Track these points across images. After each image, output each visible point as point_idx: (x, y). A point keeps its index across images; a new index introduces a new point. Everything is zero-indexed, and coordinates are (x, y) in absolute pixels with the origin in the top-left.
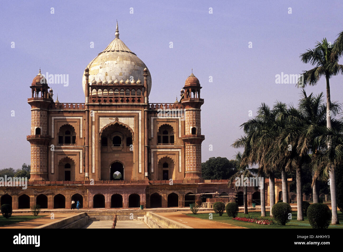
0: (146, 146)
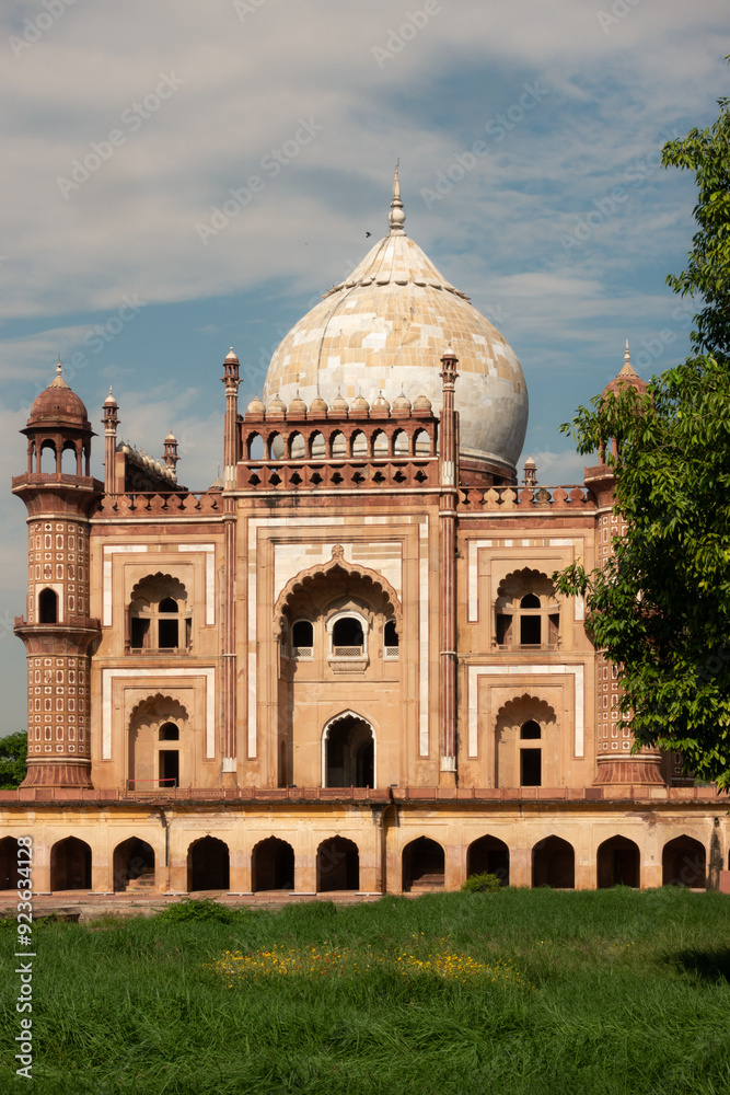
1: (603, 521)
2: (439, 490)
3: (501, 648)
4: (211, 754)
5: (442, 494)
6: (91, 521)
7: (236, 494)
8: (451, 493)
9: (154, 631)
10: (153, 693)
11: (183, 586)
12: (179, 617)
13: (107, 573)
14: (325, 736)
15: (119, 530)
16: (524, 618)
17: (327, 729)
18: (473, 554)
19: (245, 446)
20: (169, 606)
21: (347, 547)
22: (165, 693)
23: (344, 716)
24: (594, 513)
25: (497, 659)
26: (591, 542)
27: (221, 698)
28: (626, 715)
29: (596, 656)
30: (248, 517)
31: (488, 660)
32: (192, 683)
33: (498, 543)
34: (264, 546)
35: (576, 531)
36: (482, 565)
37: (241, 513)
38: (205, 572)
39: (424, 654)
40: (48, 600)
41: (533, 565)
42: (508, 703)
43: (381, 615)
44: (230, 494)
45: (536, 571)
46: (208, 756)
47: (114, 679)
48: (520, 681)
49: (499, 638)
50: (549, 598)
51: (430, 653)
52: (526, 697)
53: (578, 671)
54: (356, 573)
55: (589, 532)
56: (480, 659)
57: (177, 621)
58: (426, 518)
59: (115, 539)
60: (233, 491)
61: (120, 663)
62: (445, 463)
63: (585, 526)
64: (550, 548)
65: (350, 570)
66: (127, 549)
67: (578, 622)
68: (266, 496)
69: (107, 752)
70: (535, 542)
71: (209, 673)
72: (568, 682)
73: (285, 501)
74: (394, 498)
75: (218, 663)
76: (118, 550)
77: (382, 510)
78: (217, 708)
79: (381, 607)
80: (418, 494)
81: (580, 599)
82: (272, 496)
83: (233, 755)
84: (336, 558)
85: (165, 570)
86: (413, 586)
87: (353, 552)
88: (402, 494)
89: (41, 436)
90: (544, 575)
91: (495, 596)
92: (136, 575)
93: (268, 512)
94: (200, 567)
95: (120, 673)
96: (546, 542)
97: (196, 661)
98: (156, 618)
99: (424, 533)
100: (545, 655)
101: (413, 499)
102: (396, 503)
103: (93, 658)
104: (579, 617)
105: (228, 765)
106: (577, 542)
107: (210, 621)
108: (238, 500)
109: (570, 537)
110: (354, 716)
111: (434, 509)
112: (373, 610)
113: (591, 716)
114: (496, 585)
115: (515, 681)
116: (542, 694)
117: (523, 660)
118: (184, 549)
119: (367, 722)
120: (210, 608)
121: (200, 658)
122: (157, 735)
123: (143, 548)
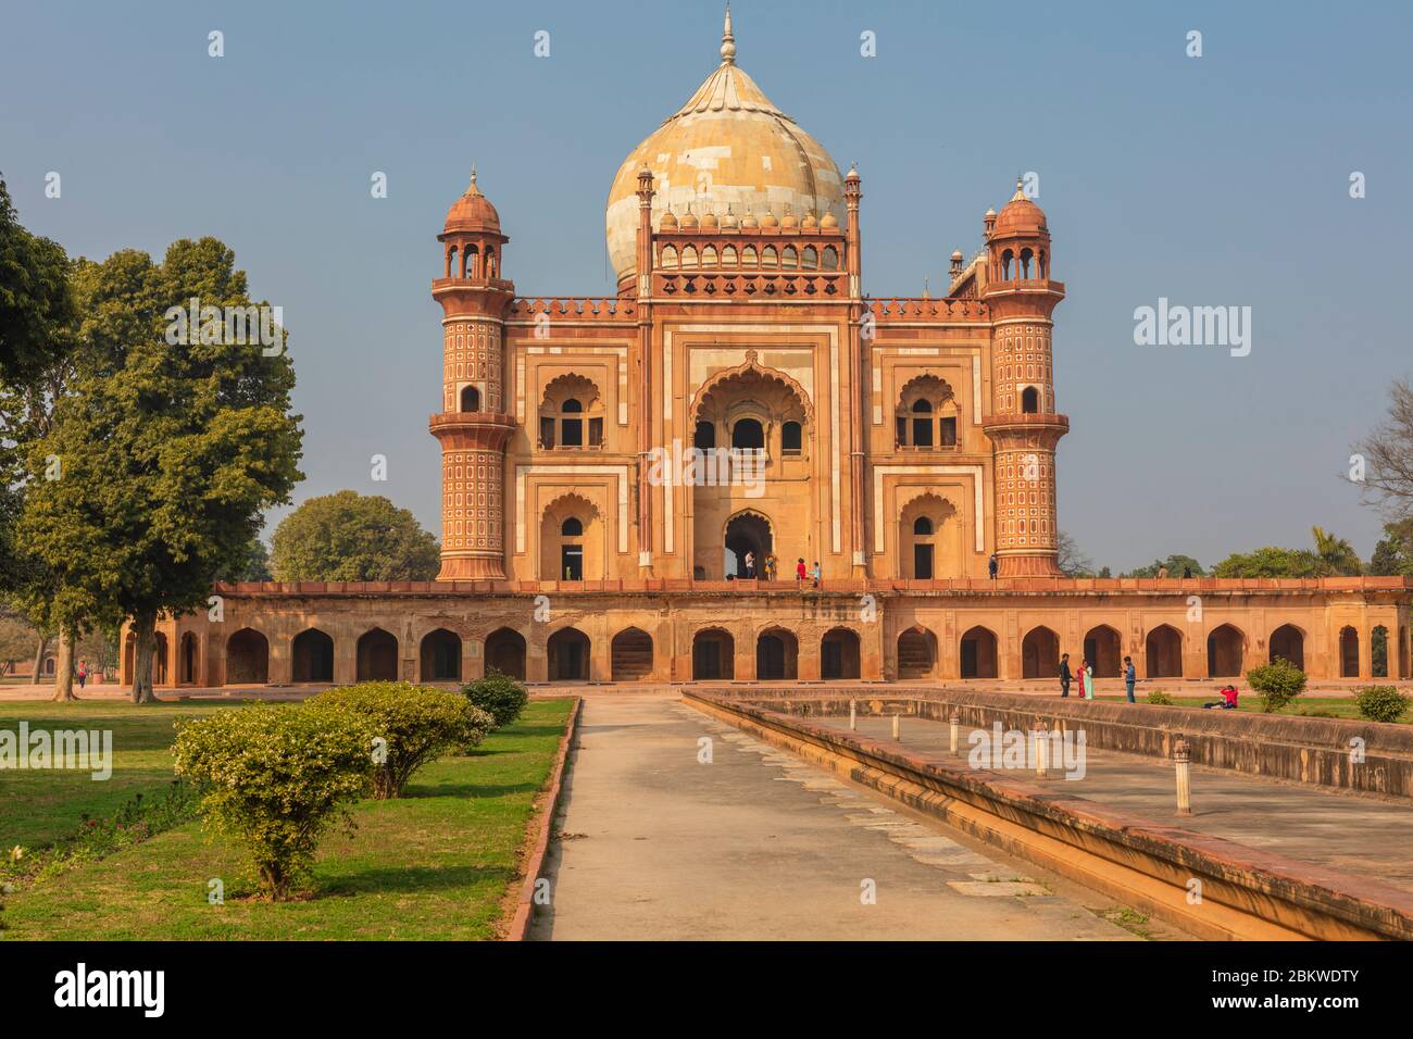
1: (999, 333)
2: (850, 302)
3: (904, 449)
4: (623, 548)
5: (851, 306)
6: (506, 323)
7: (653, 301)
8: (858, 304)
9: (558, 431)
10: (565, 491)
11: (595, 386)
12: (585, 417)
13: (521, 368)
14: (726, 532)
16: (916, 422)
17: (727, 525)
18: (876, 359)
19: (655, 253)
20: (574, 406)
21: (761, 354)
22: (578, 491)
23: (744, 514)
24: (989, 324)
25: (902, 460)
26: (987, 352)
27: (633, 495)
28: (1033, 512)
29: (994, 457)
30: (664, 323)
31: (892, 461)
32: (606, 480)
33: (901, 351)
34: (679, 350)
35: (973, 342)
36: (886, 371)
37: (657, 319)
38: (618, 373)
39: (836, 454)
40: (470, 397)
41: (933, 372)
42: (912, 501)
43: (779, 417)
44: (648, 301)
45: (936, 377)
46: (621, 550)
47: (528, 476)
48: (922, 480)
49: (901, 440)
50: (941, 402)
51: (841, 454)
52: (928, 495)
53: (978, 471)
54: (769, 377)
55: (985, 342)
56: (885, 460)
57: (580, 421)
58: (836, 327)
59: (528, 340)
60: (650, 298)
61: (534, 459)
62: (853, 278)
63: (982, 336)
64: (950, 356)
65: (763, 373)
66: (541, 350)
67: (977, 426)
68: (681, 304)
69: (520, 547)
70: (936, 352)
71: (622, 470)
72: (968, 481)
73: (700, 309)
74: (806, 309)
75: (631, 462)
76: (531, 350)
77: (795, 319)
78: (630, 505)
79: (779, 409)
80: (827, 305)
81: (978, 404)
82: (688, 304)
83: (651, 549)
84: (750, 362)
85: (578, 372)
86: (824, 391)
87: (767, 357)
88: (812, 305)
89: (464, 241)
90: (943, 381)
91: (898, 400)
92: (549, 375)
93: (683, 318)
94: (612, 369)
95: (534, 470)
96: (946, 351)
97: (609, 460)
98: (560, 418)
99: (834, 341)
100: (947, 456)
101: (823, 309)
102: (806, 314)
103: (508, 455)
104: (978, 421)
105: (645, 559)
106: (975, 351)
107: (623, 420)
108: (655, 307)
109: (969, 347)
110: (753, 513)
111: (843, 319)
112: (773, 412)
113: (990, 513)
114: (899, 390)
115: (918, 481)
116: (944, 493)
117: (926, 460)
118: (596, 351)
119: (766, 519)
120: (623, 407)
121: (612, 455)
122: (559, 531)
123: (558, 350)
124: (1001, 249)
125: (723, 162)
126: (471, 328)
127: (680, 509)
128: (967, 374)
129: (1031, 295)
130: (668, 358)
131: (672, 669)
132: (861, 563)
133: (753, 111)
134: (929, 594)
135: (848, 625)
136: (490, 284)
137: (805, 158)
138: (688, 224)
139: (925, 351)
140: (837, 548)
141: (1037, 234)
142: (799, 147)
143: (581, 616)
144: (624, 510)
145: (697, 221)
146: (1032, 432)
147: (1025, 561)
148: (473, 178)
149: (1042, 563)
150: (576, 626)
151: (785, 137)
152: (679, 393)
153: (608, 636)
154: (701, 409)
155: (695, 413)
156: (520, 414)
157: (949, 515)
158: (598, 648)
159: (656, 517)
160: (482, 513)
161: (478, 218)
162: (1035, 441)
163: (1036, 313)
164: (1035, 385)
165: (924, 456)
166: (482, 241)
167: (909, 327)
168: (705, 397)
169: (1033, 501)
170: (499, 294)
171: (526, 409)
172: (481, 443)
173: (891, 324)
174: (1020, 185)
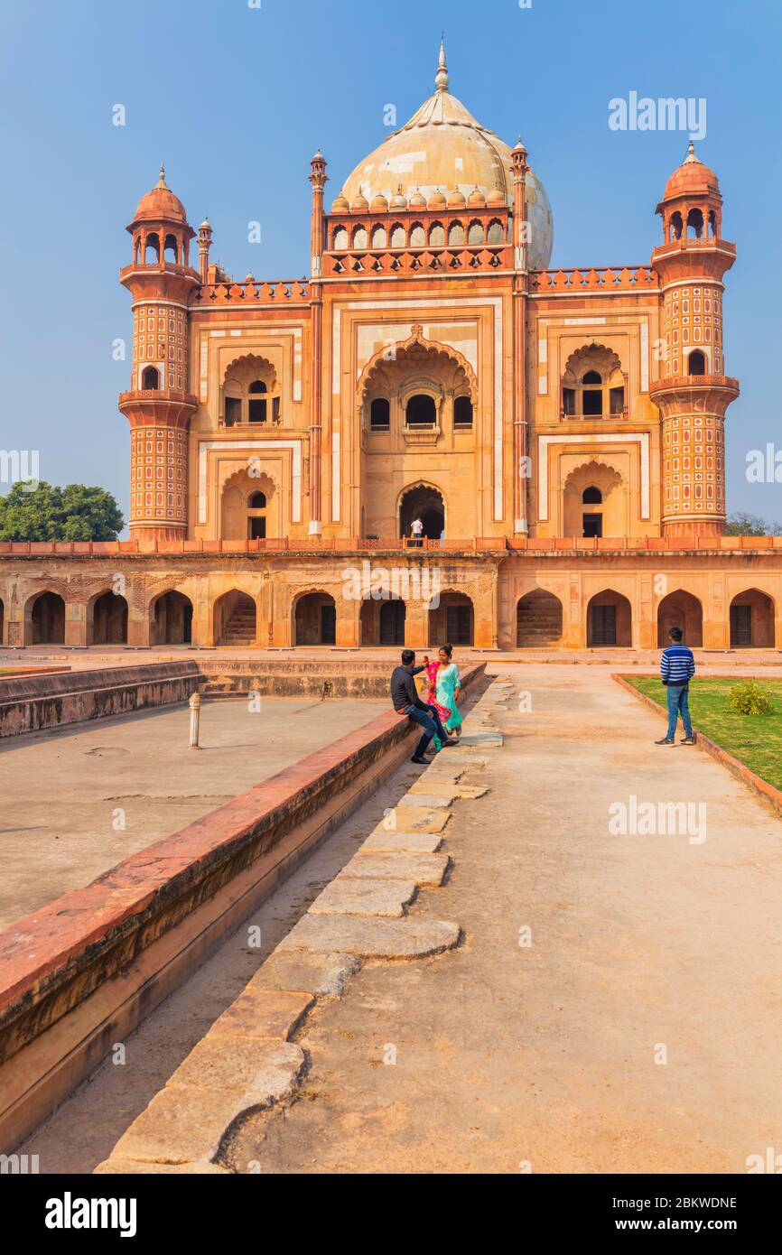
0: (518, 424)
1: (668, 298)
2: (514, 273)
3: (569, 419)
4: (297, 518)
5: (515, 277)
6: (190, 309)
7: (322, 280)
8: (523, 275)
9: (245, 410)
11: (272, 366)
12: (268, 397)
13: (204, 350)
14: (400, 503)
15: (220, 315)
16: (586, 393)
17: (401, 496)
18: (542, 331)
19: (329, 238)
20: (259, 387)
21: (426, 328)
23: (417, 486)
24: (658, 291)
25: (566, 429)
26: (655, 319)
27: (306, 467)
28: (699, 477)
29: (661, 424)
30: (333, 302)
31: (558, 430)
32: (280, 454)
33: (567, 322)
34: (347, 328)
35: (641, 309)
36: (551, 341)
37: (327, 298)
38: (292, 353)
39: (499, 424)
40: (151, 377)
41: (599, 341)
42: (577, 470)
43: (452, 392)
44: (317, 281)
45: (602, 347)
46: (294, 521)
47: (209, 451)
48: (587, 449)
49: (568, 409)
50: (611, 373)
51: (504, 423)
52: (593, 463)
53: (644, 439)
54: (433, 350)
55: (654, 309)
56: (550, 430)
57: (265, 401)
58: (500, 298)
59: (211, 324)
60: (319, 278)
61: (215, 436)
62: (517, 249)
63: (650, 304)
64: (616, 325)
65: (428, 346)
66: (223, 333)
67: (645, 393)
68: (350, 282)
69: (202, 518)
70: (602, 321)
71: (296, 445)
72: (633, 449)
73: (367, 286)
74: (470, 282)
75: (304, 436)
76: (214, 334)
77: (459, 293)
78: (303, 477)
79: (451, 385)
80: (491, 277)
81: (645, 372)
82: (356, 282)
83: (319, 518)
84: (415, 336)
85: (256, 352)
86: (488, 362)
87: (432, 331)
88: (477, 277)
89: (147, 230)
90: (610, 350)
91: (564, 370)
92: (230, 356)
93: (351, 296)
94: (288, 349)
95: (215, 445)
96: (613, 320)
97: (284, 435)
98: (246, 398)
99: (498, 313)
100: (614, 424)
101: (488, 282)
102: (472, 286)
103: (191, 432)
104: (645, 388)
105: (313, 527)
106: (643, 319)
107: (297, 397)
108: (325, 286)
109: (637, 314)
110: (426, 485)
111: (507, 291)
112: (445, 388)
113: (656, 479)
114: (565, 360)
115: (583, 450)
116: (609, 461)
117: (591, 429)
118: (273, 332)
119: (438, 490)
120: (298, 385)
121: (287, 430)
122: (245, 504)
123: (237, 333)
124: (669, 213)
125: (418, 166)
126: (152, 311)
127: (347, 480)
128: (634, 342)
129: (698, 255)
130: (337, 335)
131: (271, 634)
132: (523, 531)
133: (455, 124)
134: (550, 554)
135: (459, 588)
136: (166, 269)
137: (498, 161)
138: (357, 205)
139: (591, 321)
140: (499, 516)
141: (707, 193)
142: (494, 152)
143: (183, 579)
144: (297, 482)
145: (367, 203)
146: (698, 394)
147: (690, 527)
148: (162, 174)
149: (707, 528)
150: (179, 589)
151: (481, 143)
152: (347, 369)
153: (210, 598)
154: (368, 383)
155: (362, 387)
156: (203, 394)
157: (615, 484)
158: (200, 612)
159: (325, 487)
160: (160, 485)
161: (159, 208)
162: (701, 405)
163: (705, 275)
164: (702, 348)
165: (590, 424)
166: (162, 230)
167: (575, 297)
168: (372, 372)
169: (698, 466)
170: (177, 279)
171: (209, 389)
172: (159, 418)
173: (556, 295)
174: (691, 148)
